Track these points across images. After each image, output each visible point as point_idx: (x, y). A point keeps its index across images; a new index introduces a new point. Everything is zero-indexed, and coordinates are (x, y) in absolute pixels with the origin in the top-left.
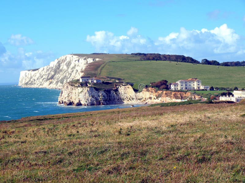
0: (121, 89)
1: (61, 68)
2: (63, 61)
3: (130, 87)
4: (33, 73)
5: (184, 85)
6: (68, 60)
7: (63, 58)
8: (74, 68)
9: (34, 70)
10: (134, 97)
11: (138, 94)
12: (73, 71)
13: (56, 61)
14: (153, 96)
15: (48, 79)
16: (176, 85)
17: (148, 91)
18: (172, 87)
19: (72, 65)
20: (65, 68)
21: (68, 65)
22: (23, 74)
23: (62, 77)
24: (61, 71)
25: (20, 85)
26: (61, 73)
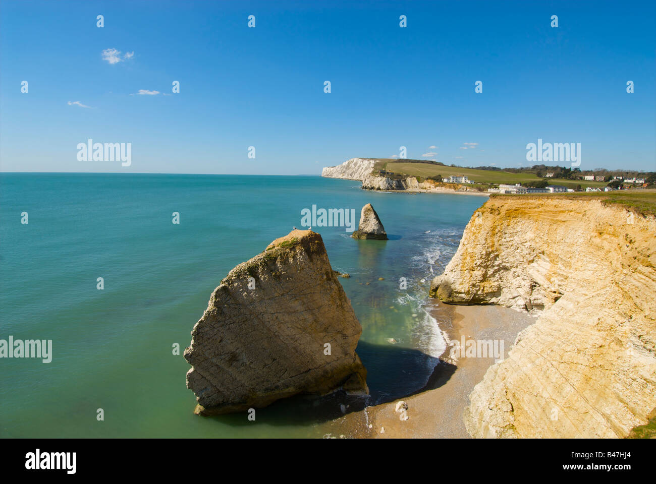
0: (409, 180)
1: (350, 166)
2: (352, 162)
3: (415, 178)
4: (332, 169)
5: (455, 179)
6: (355, 161)
7: (352, 160)
8: (360, 166)
9: (333, 167)
10: (417, 186)
11: (420, 184)
12: (359, 169)
13: (347, 162)
14: (432, 186)
15: (341, 173)
16: (449, 179)
17: (428, 182)
18: (445, 180)
19: (358, 165)
20: (353, 166)
21: (356, 164)
22: (324, 169)
23: (351, 172)
24: (350, 168)
25: (322, 176)
26: (350, 170)
